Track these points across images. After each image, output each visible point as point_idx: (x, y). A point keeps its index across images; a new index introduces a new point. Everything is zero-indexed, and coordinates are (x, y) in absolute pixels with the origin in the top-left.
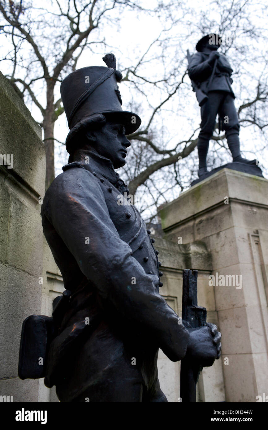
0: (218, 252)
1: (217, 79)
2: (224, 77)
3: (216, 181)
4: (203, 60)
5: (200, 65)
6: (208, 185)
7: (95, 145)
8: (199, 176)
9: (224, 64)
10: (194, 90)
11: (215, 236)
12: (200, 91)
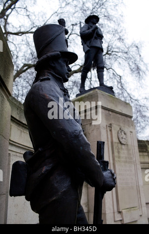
0: (90, 134)
1: (95, 40)
2: (99, 40)
3: (92, 95)
4: (89, 29)
5: (87, 31)
6: (87, 97)
7: (54, 69)
8: (80, 92)
9: (100, 33)
10: (82, 45)
11: (89, 125)
12: (86, 46)
